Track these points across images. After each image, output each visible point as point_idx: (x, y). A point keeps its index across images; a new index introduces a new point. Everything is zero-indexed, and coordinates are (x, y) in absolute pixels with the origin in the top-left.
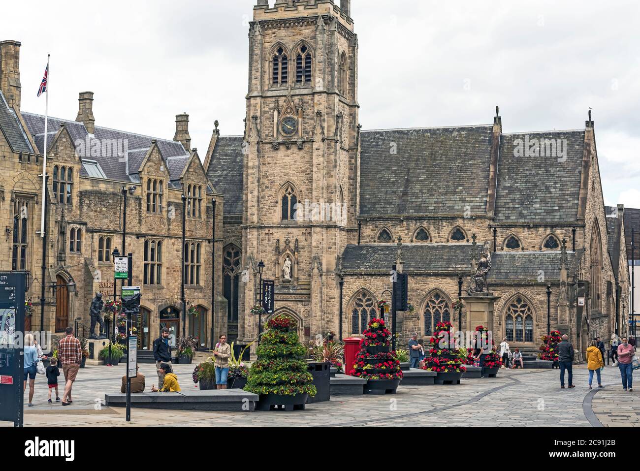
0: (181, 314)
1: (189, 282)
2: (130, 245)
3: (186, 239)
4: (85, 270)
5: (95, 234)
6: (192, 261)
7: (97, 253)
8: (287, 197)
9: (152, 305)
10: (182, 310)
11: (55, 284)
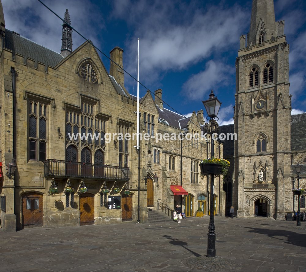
2: (184, 162)
4: (162, 173)
5: (167, 154)
7: (168, 165)
8: (260, 141)
9: (195, 193)
10: (207, 196)
11: (146, 178)
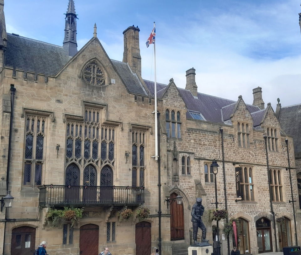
0: (272, 223)
1: (275, 199)
2: (228, 169)
3: (269, 167)
4: (195, 189)
5: (201, 161)
6: (276, 183)
7: (204, 176)
9: (250, 216)
10: (272, 220)
11: (169, 198)
